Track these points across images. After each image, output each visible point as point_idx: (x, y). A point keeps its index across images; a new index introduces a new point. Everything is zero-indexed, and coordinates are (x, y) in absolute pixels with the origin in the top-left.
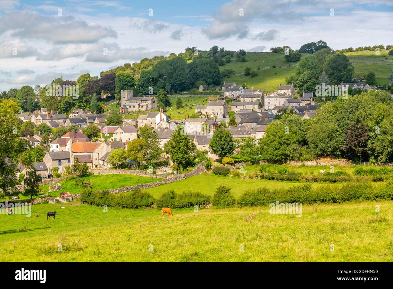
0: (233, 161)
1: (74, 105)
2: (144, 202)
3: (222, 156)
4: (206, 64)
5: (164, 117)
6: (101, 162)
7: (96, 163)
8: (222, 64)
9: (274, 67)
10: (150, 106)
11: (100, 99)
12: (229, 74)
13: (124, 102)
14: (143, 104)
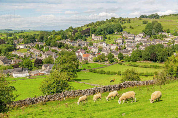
0: (123, 61)
1: (78, 38)
3: (121, 59)
4: (118, 25)
5: (105, 44)
6: (90, 60)
7: (89, 60)
8: (123, 24)
9: (139, 25)
10: (101, 39)
11: (86, 36)
12: (125, 27)
13: (93, 37)
14: (99, 38)
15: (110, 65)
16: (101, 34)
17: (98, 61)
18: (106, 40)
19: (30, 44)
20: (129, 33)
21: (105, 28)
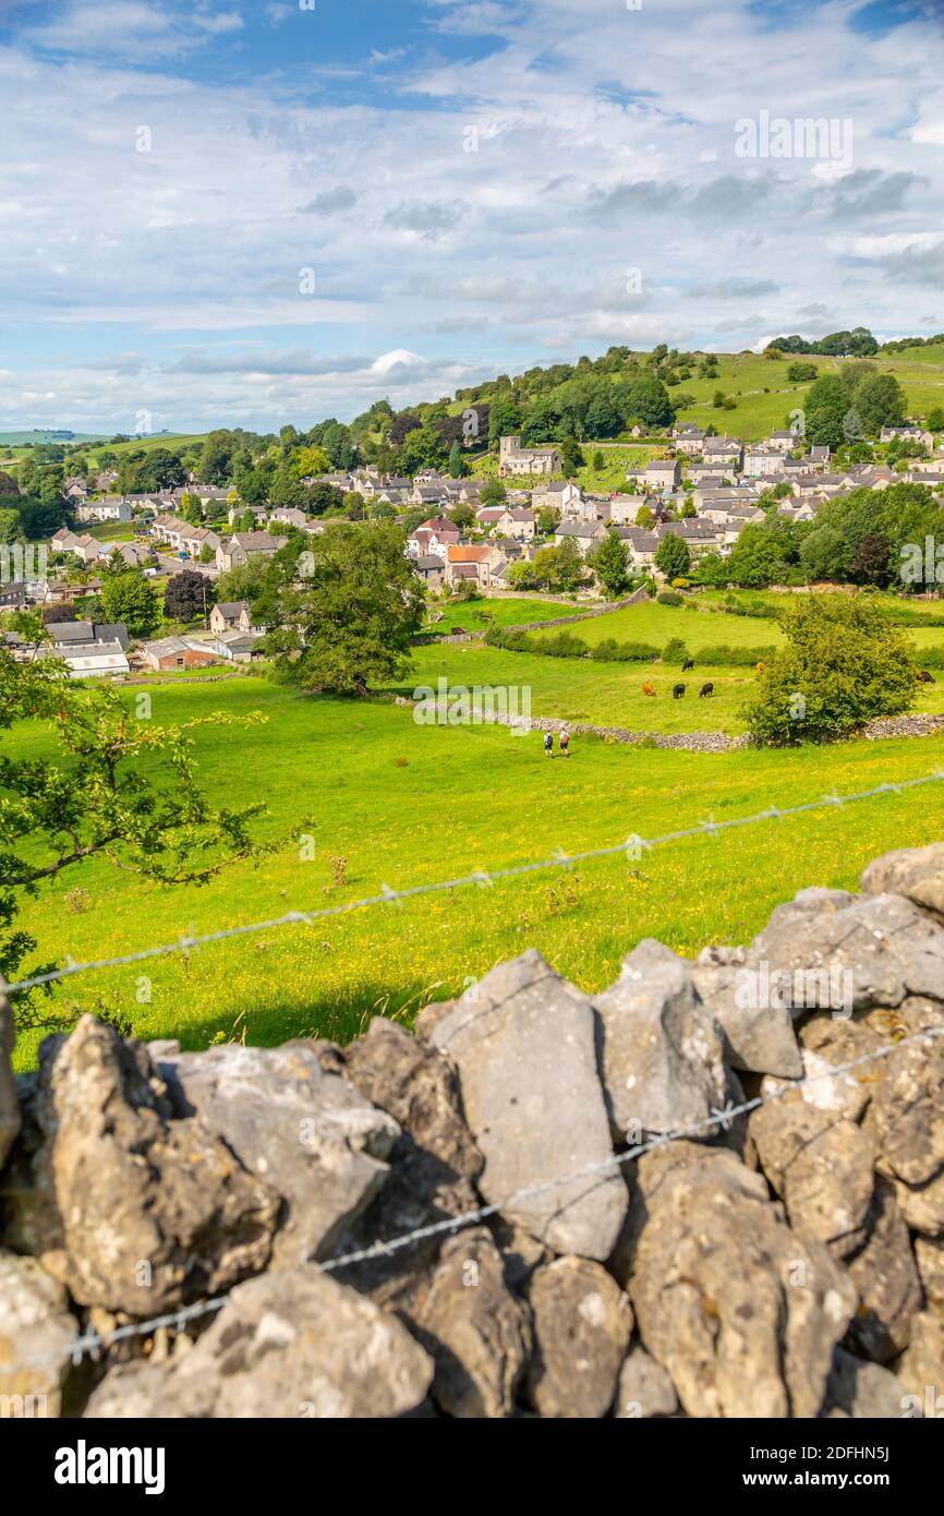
0: (687, 583)
1: (421, 461)
2: (575, 650)
3: (672, 576)
4: (647, 386)
5: (576, 492)
6: (493, 577)
7: (484, 577)
8: (673, 383)
9: (767, 391)
10: (549, 465)
11: (464, 450)
12: (685, 403)
13: (504, 457)
14: (538, 462)
15: (607, 610)
16: (549, 439)
17: (534, 587)
18: (578, 470)
19: (156, 496)
20: (711, 432)
21: (572, 402)
